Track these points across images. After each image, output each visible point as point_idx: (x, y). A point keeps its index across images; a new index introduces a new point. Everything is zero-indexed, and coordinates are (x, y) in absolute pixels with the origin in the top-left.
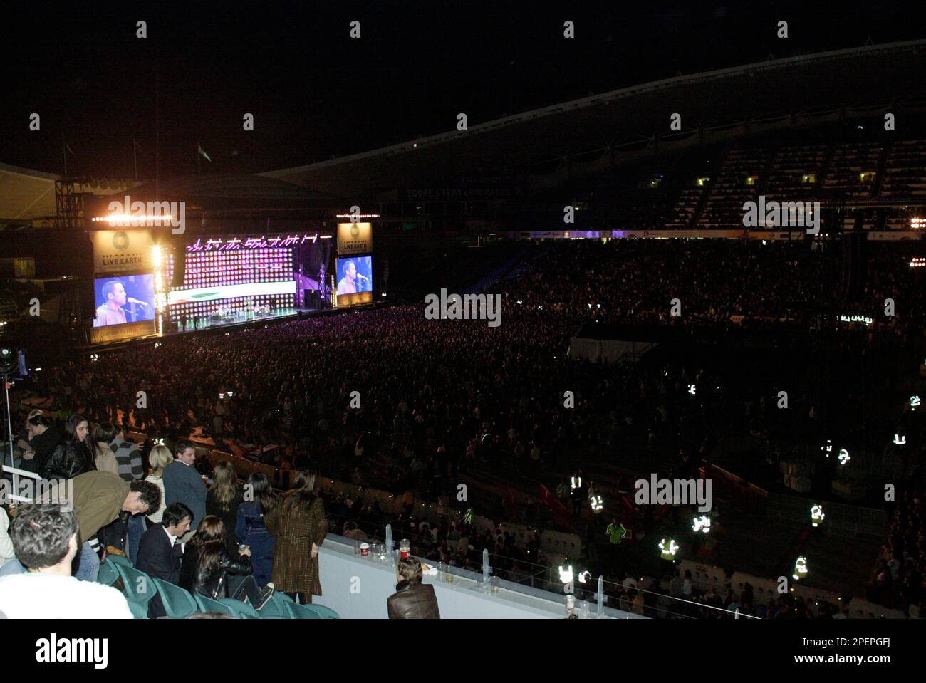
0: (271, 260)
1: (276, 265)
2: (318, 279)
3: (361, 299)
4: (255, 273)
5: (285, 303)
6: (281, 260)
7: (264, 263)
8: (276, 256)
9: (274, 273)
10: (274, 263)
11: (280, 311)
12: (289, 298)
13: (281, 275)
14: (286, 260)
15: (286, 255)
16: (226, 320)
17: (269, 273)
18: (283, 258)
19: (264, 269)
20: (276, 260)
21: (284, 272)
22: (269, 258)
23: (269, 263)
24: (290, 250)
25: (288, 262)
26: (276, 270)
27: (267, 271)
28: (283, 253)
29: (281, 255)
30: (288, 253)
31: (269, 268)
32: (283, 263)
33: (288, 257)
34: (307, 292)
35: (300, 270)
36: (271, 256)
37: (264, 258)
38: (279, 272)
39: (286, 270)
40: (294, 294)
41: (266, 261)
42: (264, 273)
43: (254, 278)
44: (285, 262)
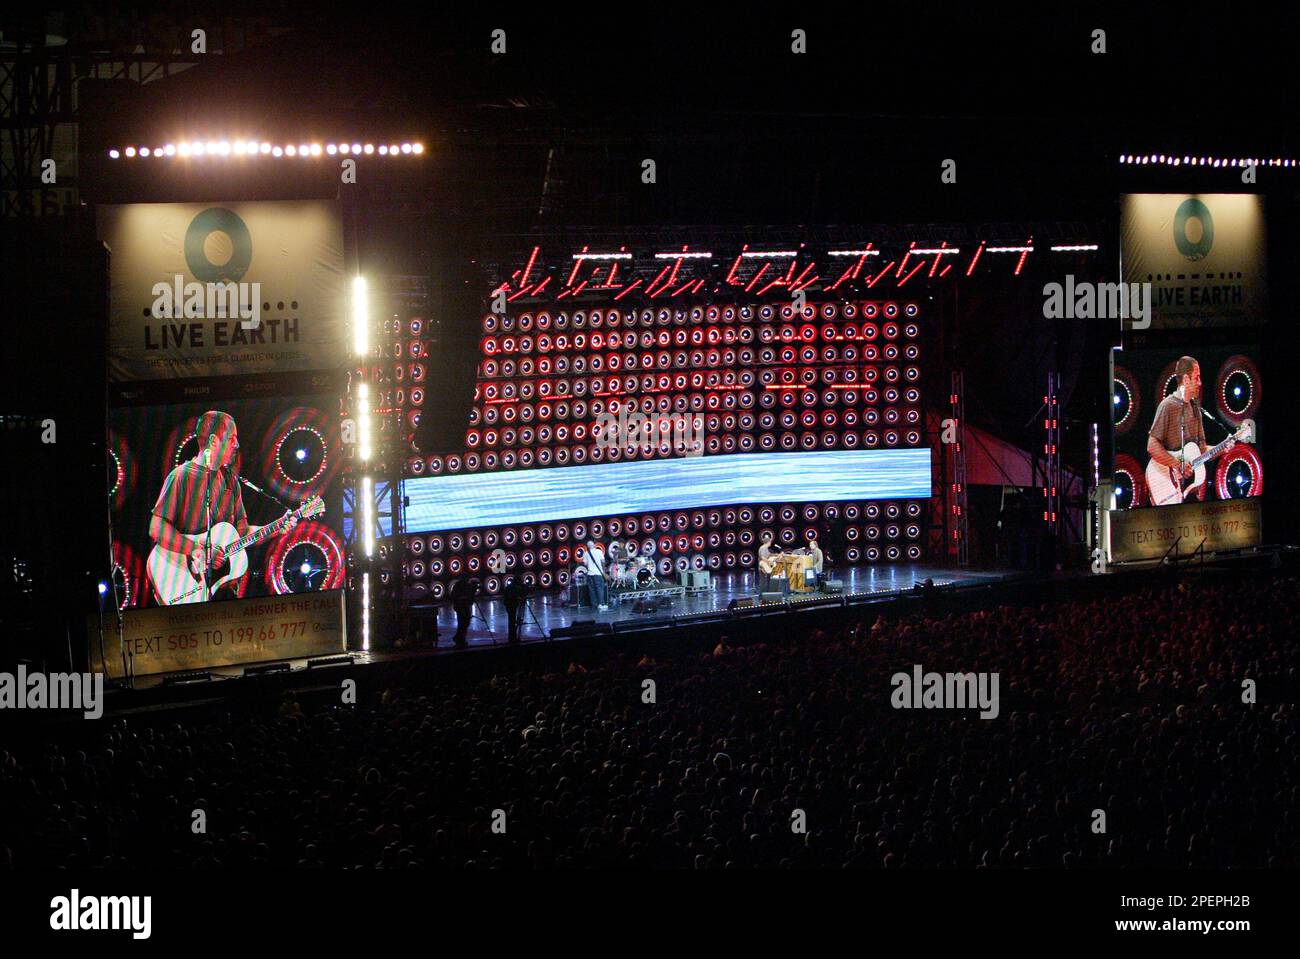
0: (829, 353)
1: (851, 375)
2: (1029, 441)
3: (1214, 530)
4: (757, 410)
5: (883, 543)
6: (871, 354)
7: (798, 366)
8: (850, 334)
9: (841, 408)
10: (841, 366)
11: (863, 576)
12: (903, 521)
13: (871, 417)
14: (891, 353)
15: (891, 331)
16: (639, 606)
17: (820, 408)
18: (880, 342)
19: (799, 392)
20: (850, 353)
21: (881, 406)
22: (819, 344)
23: (820, 366)
24: (911, 310)
25: (902, 363)
26: (850, 398)
27: (810, 399)
28: (880, 321)
29: (871, 331)
30: (902, 321)
31: (820, 387)
32: (882, 364)
33: (902, 342)
34: (982, 498)
35: (954, 399)
36: (829, 333)
37: (797, 345)
38: (861, 407)
39: (892, 395)
40: (921, 501)
41: (809, 354)
42: (799, 408)
43: (757, 432)
44: (889, 363)
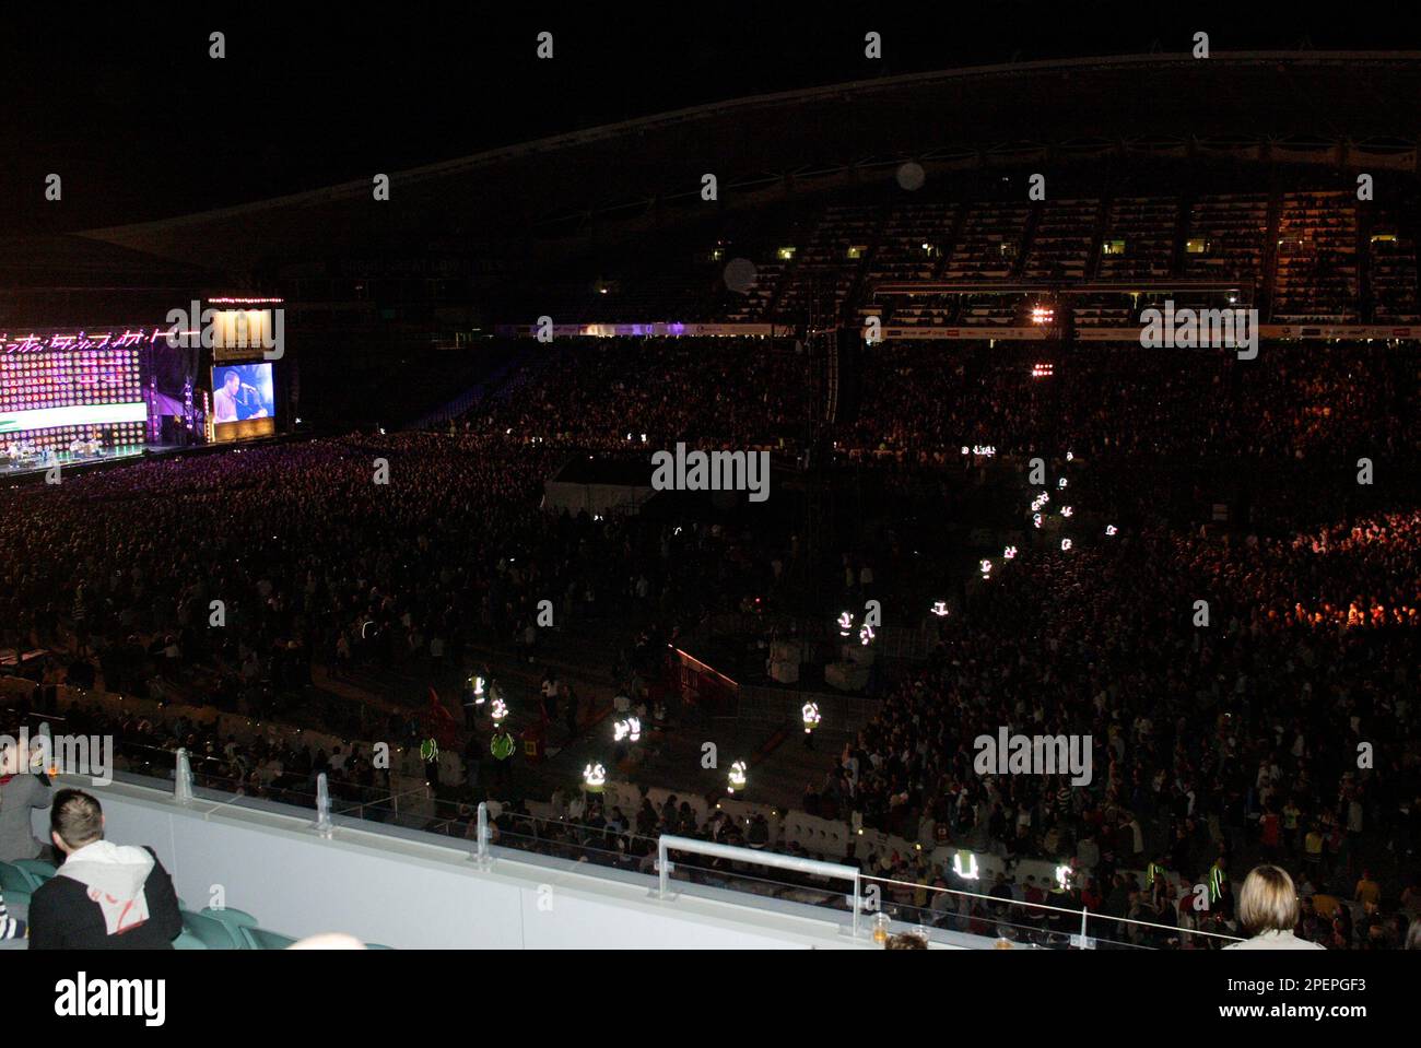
0: (103, 370)
1: (112, 378)
2: (183, 399)
3: (255, 429)
4: (75, 391)
5: (128, 437)
6: (120, 369)
7: (91, 375)
8: (111, 362)
9: (109, 389)
10: (108, 374)
11: (121, 449)
12: (136, 429)
13: (121, 392)
14: (128, 369)
15: (128, 361)
17: (100, 389)
18: (124, 365)
19: (91, 384)
20: (112, 369)
21: (125, 388)
22: (99, 366)
23: (99, 374)
24: (135, 353)
25: (133, 373)
26: (113, 386)
27: (96, 386)
28: (123, 357)
29: (119, 362)
30: (132, 357)
31: (100, 382)
32: (125, 373)
33: (132, 365)
34: (167, 420)
35: (153, 385)
36: (103, 362)
37: (90, 367)
38: (117, 388)
39: (129, 384)
40: (143, 422)
41: (95, 370)
42: (92, 389)
43: (75, 399)
44: (127, 373)
